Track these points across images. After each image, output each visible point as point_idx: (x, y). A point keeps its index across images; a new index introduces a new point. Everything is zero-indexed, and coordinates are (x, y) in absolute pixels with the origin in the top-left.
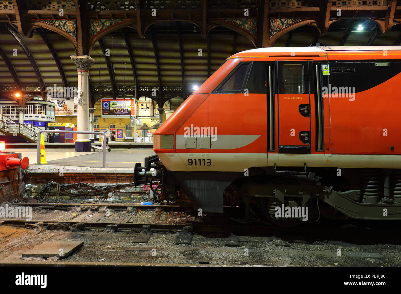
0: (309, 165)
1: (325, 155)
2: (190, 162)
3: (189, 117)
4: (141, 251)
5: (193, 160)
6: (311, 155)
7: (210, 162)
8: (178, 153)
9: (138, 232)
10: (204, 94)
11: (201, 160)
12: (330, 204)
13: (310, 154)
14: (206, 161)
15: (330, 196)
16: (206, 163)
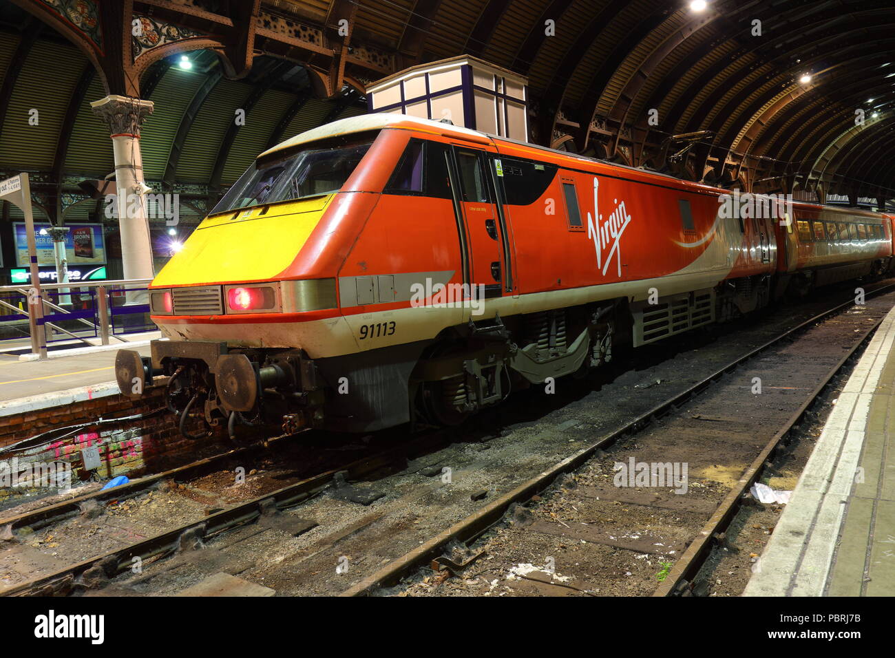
0: (500, 315)
1: (514, 297)
2: (364, 331)
3: (357, 239)
4: (359, 530)
5: (369, 327)
6: (503, 298)
7: (393, 328)
8: (346, 317)
9: (254, 521)
10: (372, 193)
11: (382, 325)
12: (517, 369)
13: (501, 296)
14: (389, 326)
15: (515, 357)
16: (389, 331)
